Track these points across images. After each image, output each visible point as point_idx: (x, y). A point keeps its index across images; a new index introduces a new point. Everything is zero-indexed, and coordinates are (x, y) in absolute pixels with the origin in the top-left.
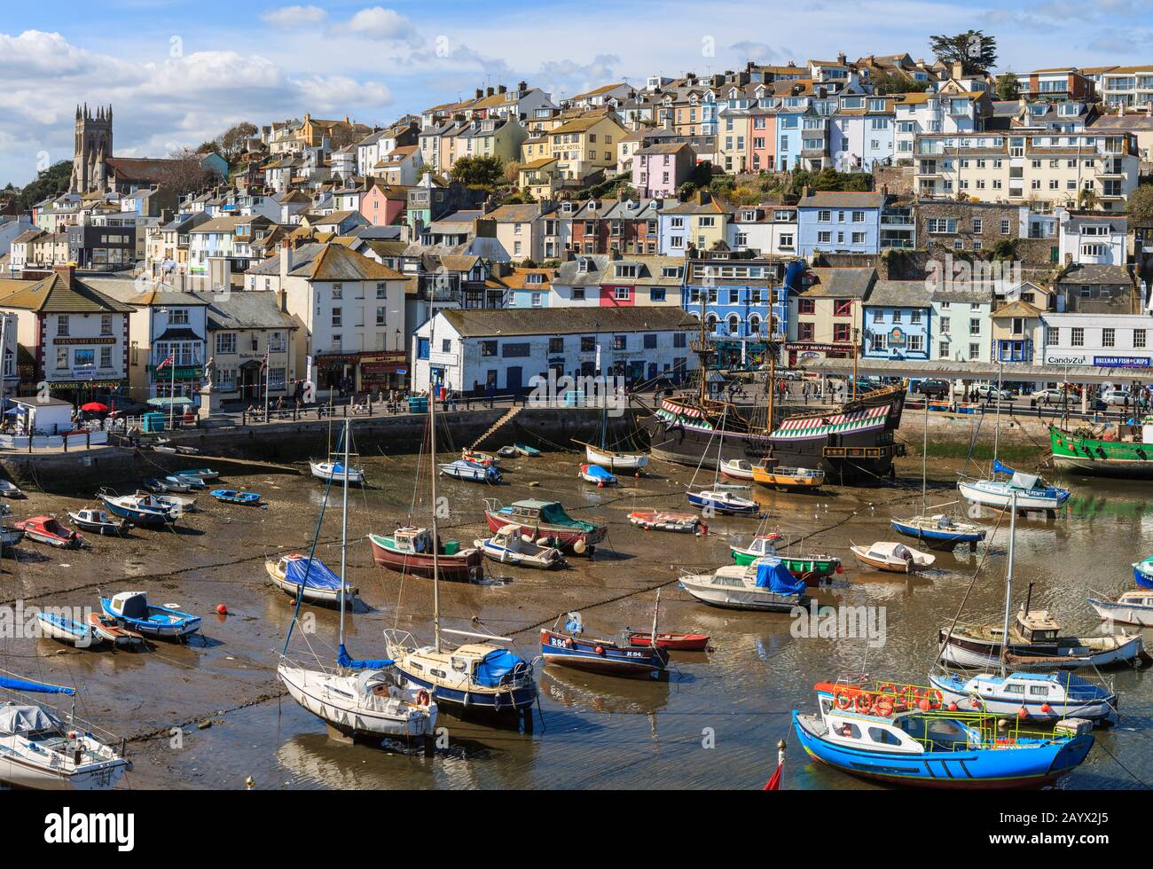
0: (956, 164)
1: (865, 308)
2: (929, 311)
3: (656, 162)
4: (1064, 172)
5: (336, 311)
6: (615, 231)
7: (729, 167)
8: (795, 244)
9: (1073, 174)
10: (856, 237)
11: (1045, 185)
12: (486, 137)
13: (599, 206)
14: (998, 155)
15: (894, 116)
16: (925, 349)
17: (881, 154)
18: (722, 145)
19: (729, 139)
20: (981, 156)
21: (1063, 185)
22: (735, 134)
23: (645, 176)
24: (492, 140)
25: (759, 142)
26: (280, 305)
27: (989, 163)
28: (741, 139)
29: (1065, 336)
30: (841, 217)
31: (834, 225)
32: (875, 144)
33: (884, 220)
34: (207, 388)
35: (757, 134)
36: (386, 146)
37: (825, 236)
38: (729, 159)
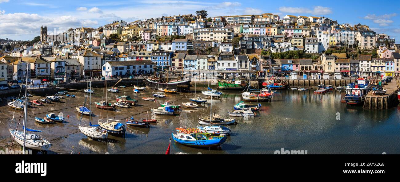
0: (200, 34)
1: (184, 60)
2: (196, 60)
3: (146, 34)
4: (220, 35)
5: (88, 62)
6: (139, 47)
7: (159, 35)
8: (171, 49)
9: (222, 35)
10: (182, 47)
11: (217, 37)
12: (115, 30)
13: (136, 42)
14: (208, 32)
15: (189, 25)
16: (195, 67)
17: (187, 32)
18: (158, 31)
19: (159, 30)
20: (205, 32)
21: (220, 37)
22: (160, 29)
23: (144, 37)
24: (116, 31)
25: (165, 30)
26: (78, 61)
27: (207, 34)
28: (161, 30)
29: (221, 65)
30: (180, 44)
31: (178, 45)
32: (186, 30)
33: (188, 44)
34: (65, 76)
35: (164, 29)
36: (97, 32)
37: (177, 47)
38: (159, 34)
